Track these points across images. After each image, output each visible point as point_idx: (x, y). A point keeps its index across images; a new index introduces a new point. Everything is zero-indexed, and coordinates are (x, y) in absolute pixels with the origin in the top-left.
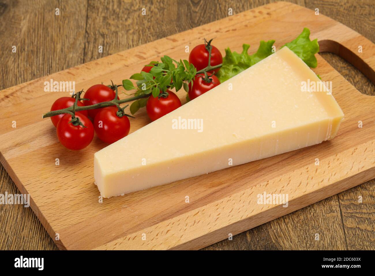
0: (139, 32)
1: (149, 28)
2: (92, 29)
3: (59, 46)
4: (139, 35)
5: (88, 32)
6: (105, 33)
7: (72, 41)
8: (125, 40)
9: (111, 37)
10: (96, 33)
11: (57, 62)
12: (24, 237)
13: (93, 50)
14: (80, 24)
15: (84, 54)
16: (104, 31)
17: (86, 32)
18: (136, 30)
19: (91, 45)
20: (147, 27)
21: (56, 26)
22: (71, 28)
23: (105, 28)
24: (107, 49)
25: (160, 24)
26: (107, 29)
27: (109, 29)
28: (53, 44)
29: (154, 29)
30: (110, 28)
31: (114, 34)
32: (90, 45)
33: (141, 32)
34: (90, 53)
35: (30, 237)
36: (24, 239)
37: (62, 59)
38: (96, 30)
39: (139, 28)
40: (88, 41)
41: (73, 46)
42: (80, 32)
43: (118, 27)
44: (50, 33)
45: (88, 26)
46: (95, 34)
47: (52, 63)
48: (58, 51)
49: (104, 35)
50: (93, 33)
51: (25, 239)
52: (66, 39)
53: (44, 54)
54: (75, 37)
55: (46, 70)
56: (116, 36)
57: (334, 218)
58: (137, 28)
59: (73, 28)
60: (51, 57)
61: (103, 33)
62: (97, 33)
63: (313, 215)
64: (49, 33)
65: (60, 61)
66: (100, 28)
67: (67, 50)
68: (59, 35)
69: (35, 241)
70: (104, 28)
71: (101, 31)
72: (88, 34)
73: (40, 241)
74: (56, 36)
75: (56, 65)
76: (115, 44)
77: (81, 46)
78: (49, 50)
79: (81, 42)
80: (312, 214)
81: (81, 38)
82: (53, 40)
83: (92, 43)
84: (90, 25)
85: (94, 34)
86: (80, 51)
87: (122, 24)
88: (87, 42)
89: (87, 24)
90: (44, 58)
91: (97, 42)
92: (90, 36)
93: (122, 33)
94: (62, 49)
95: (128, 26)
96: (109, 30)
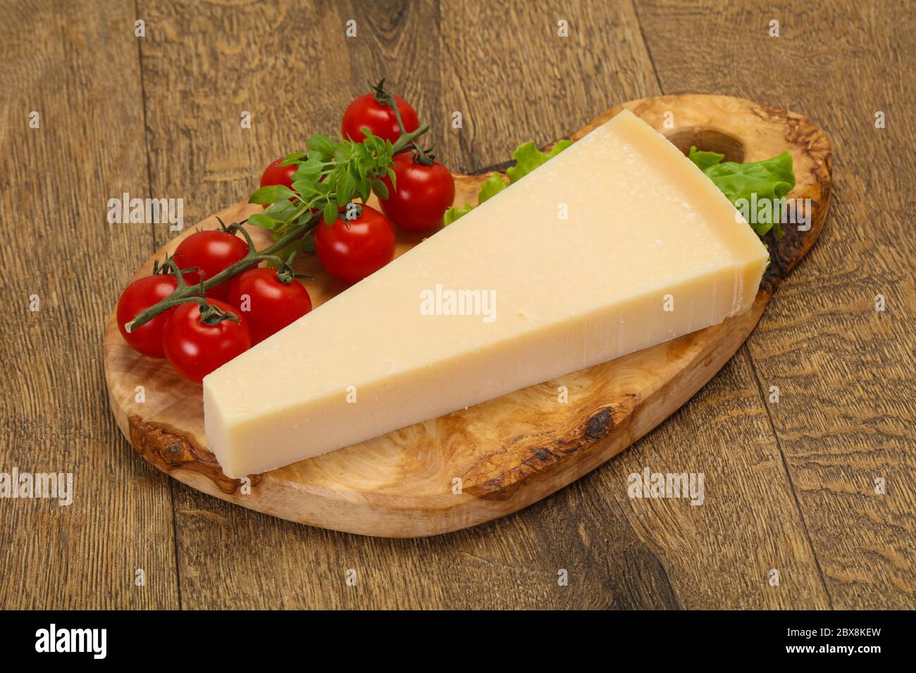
0: (269, 116)
1: (291, 106)
2: (159, 122)
3: (88, 168)
4: (271, 122)
5: (152, 128)
6: (190, 127)
7: (116, 152)
8: (240, 137)
9: (207, 135)
10: (169, 129)
11: (89, 201)
12: (70, 597)
13: (168, 167)
14: (129, 112)
15: (149, 176)
16: (187, 122)
17: (147, 128)
18: (262, 114)
19: (164, 157)
20: (285, 105)
21: (75, 124)
22: (109, 124)
23: (190, 114)
24: (202, 161)
25: (313, 94)
26: (194, 117)
27: (198, 116)
28: (73, 165)
29: (302, 107)
30: (200, 114)
31: (212, 127)
32: (160, 157)
33: (273, 116)
34: (162, 175)
35: (84, 594)
36: (70, 600)
37: (99, 195)
38: (169, 122)
39: (267, 108)
40: (154, 147)
41: (121, 163)
42: (132, 130)
43: (218, 110)
44: (62, 140)
45: (149, 114)
46: (168, 132)
47: (77, 205)
48: (88, 177)
49: (189, 130)
50: (163, 129)
51: (74, 599)
52: (101, 150)
53: (57, 188)
54: (124, 143)
55: (68, 223)
56: (216, 129)
57: (769, 473)
58: (263, 108)
59: (115, 124)
60: (73, 192)
61: (186, 126)
62: (171, 129)
63: (723, 472)
64: (60, 138)
65: (95, 200)
66: (177, 116)
67: (108, 172)
68: (84, 142)
69: (99, 600)
70: (186, 117)
71: (180, 122)
72: (151, 132)
73: (108, 601)
74: (77, 145)
75: (87, 208)
76: (218, 148)
77: (139, 162)
78: (67, 178)
79: (137, 150)
80: (719, 469)
81: (136, 144)
82: (73, 154)
83: (164, 152)
84: (154, 113)
85: (166, 133)
86: (140, 171)
87: (227, 103)
88: (152, 150)
89: (145, 112)
90: (58, 197)
91: (176, 149)
92: (157, 136)
93: (230, 124)
94: (96, 172)
95: (241, 106)
96: (199, 120)
